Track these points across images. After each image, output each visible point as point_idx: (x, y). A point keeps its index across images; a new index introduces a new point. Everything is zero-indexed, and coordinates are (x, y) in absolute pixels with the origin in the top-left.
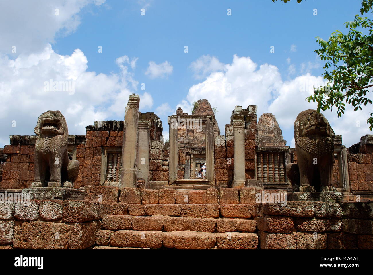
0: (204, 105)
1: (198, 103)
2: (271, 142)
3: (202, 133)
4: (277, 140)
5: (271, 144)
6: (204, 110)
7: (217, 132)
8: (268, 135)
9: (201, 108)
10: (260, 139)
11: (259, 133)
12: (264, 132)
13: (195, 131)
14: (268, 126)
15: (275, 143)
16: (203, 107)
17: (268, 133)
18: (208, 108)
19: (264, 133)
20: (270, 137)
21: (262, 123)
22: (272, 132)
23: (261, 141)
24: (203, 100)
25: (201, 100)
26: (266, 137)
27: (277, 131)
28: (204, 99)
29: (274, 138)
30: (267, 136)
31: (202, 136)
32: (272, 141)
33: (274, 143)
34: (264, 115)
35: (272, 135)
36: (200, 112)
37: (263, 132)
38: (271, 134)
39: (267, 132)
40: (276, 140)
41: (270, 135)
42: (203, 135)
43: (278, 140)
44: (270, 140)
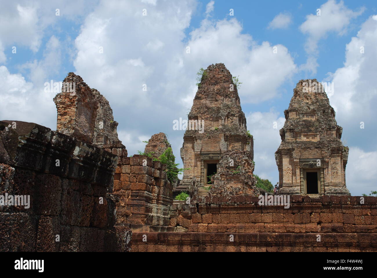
0: (217, 73)
1: (208, 71)
2: (310, 131)
3: (211, 119)
4: (323, 127)
5: (311, 134)
6: (216, 82)
7: (237, 116)
8: (305, 118)
9: (211, 79)
10: (291, 126)
11: (290, 115)
12: (299, 114)
13: (200, 117)
14: (308, 101)
15: (318, 133)
16: (216, 76)
17: (307, 114)
18: (223, 78)
19: (299, 116)
20: (310, 122)
21: (298, 97)
22: (313, 113)
23: (293, 129)
24: (216, 65)
25: (213, 64)
26: (301, 123)
27: (322, 111)
28: (218, 63)
29: (317, 124)
30: (304, 121)
31: (210, 124)
32: (312, 129)
33: (316, 132)
34: (301, 83)
35: (314, 119)
36: (209, 85)
37: (296, 114)
38: (312, 116)
39: (303, 112)
40: (320, 127)
41: (309, 119)
42: (212, 123)
43: (325, 126)
44: (308, 128)
